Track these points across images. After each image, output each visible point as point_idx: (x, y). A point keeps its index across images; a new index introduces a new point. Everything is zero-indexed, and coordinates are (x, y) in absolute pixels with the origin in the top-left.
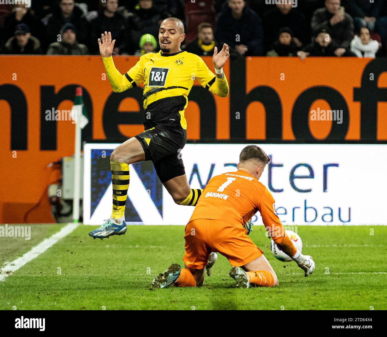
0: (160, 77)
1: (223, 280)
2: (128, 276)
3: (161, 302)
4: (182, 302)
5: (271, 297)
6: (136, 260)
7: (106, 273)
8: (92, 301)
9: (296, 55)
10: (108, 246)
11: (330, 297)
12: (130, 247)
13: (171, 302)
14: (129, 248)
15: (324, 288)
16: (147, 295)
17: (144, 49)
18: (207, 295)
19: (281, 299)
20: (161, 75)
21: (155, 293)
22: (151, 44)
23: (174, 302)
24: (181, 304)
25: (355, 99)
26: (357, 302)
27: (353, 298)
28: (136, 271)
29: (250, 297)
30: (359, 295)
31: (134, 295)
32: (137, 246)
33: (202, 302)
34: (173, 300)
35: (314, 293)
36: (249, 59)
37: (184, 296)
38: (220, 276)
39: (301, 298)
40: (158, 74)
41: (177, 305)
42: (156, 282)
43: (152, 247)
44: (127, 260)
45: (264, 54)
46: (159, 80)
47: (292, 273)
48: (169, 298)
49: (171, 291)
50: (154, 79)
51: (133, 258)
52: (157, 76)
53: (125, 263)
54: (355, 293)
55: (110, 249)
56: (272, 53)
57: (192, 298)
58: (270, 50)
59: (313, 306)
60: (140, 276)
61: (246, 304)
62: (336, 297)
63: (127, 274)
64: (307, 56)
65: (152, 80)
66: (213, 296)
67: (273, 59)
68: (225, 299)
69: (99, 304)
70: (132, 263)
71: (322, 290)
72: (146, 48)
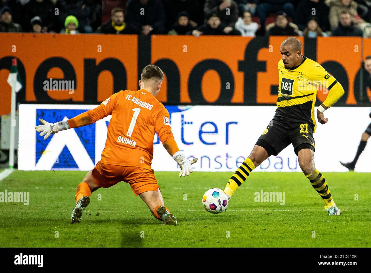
0: (288, 87)
1: (131, 215)
2: (53, 212)
3: (80, 233)
4: (97, 233)
5: (170, 229)
6: (61, 199)
7: (35, 210)
8: (24, 232)
9: (191, 34)
10: (37, 188)
11: (218, 230)
12: (56, 188)
13: (88, 233)
14: (55, 190)
15: (213, 222)
16: (69, 228)
17: (68, 28)
18: (118, 228)
19: (178, 231)
20: (289, 85)
21: (76, 226)
22: (74, 24)
23: (91, 233)
24: (97, 234)
25: (240, 69)
26: (240, 233)
27: (236, 230)
28: (61, 208)
29: (152, 229)
30: (241, 228)
31: (58, 228)
32: (61, 188)
33: (114, 233)
34: (90, 231)
35: (205, 226)
36: (154, 37)
37: (99, 229)
38: (129, 212)
39: (195, 230)
40: (287, 84)
41: (93, 236)
42: (75, 217)
43: (73, 188)
44: (53, 199)
45: (165, 32)
46: (287, 89)
47: (187, 210)
48: (87, 230)
49: (89, 224)
50: (284, 88)
51: (57, 198)
52: (286, 86)
53: (52, 201)
54: (238, 226)
55: (39, 190)
56: (173, 33)
57: (106, 230)
58: (171, 30)
59: (204, 237)
60: (64, 212)
61: (150, 235)
62: (223, 230)
63: (53, 211)
64: (201, 35)
65: (283, 89)
66: (122, 228)
67: (173, 37)
68: (133, 231)
69: (29, 235)
70: (57, 201)
71: (211, 224)
72: (70, 27)
